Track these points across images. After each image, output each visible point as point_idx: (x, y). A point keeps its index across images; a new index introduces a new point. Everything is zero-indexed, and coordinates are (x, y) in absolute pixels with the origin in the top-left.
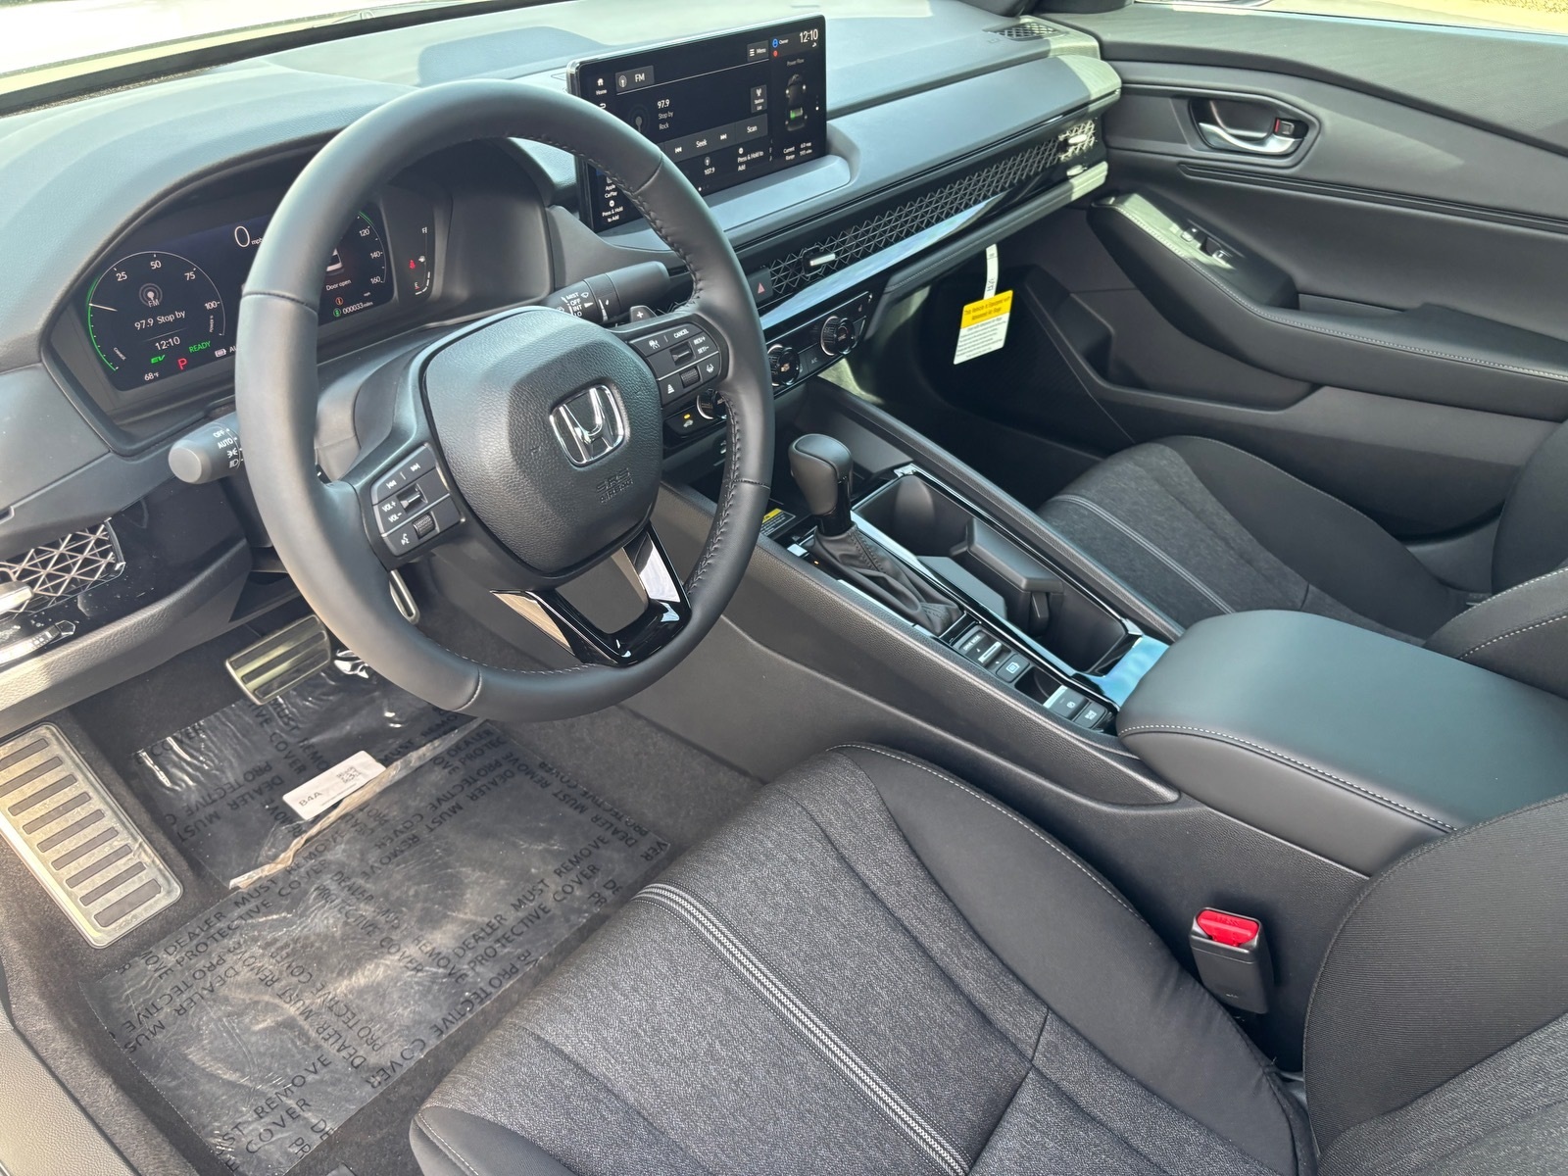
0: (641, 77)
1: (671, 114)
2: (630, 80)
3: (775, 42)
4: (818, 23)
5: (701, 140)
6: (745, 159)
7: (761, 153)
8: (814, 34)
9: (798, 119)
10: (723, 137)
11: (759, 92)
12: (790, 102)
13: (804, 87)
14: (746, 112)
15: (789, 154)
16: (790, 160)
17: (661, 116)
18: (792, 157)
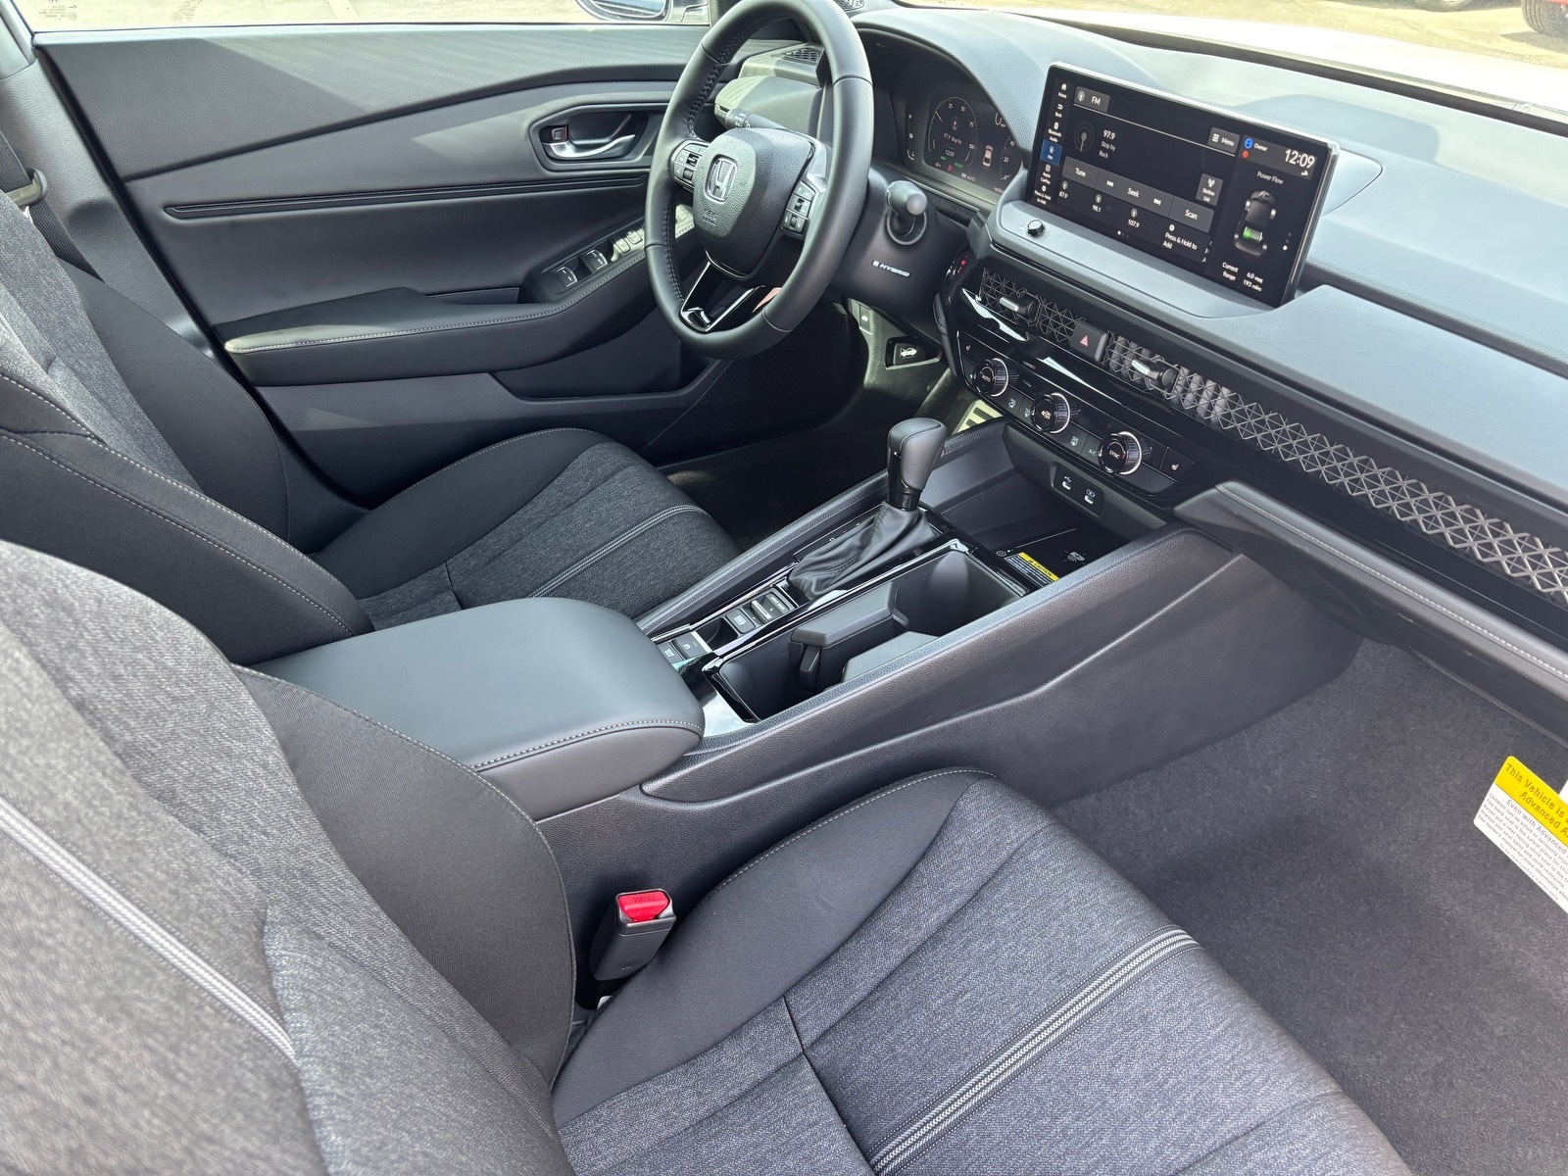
0: (1096, 100)
1: (1113, 148)
2: (1088, 98)
3: (1248, 142)
4: (1321, 152)
5: (1135, 190)
6: (1173, 238)
7: (1195, 247)
8: (1310, 161)
9: (1250, 242)
10: (1157, 202)
11: (1211, 183)
12: (1248, 218)
13: (1273, 213)
14: (1190, 194)
15: (1229, 272)
16: (1228, 279)
17: (1104, 144)
18: (1233, 278)
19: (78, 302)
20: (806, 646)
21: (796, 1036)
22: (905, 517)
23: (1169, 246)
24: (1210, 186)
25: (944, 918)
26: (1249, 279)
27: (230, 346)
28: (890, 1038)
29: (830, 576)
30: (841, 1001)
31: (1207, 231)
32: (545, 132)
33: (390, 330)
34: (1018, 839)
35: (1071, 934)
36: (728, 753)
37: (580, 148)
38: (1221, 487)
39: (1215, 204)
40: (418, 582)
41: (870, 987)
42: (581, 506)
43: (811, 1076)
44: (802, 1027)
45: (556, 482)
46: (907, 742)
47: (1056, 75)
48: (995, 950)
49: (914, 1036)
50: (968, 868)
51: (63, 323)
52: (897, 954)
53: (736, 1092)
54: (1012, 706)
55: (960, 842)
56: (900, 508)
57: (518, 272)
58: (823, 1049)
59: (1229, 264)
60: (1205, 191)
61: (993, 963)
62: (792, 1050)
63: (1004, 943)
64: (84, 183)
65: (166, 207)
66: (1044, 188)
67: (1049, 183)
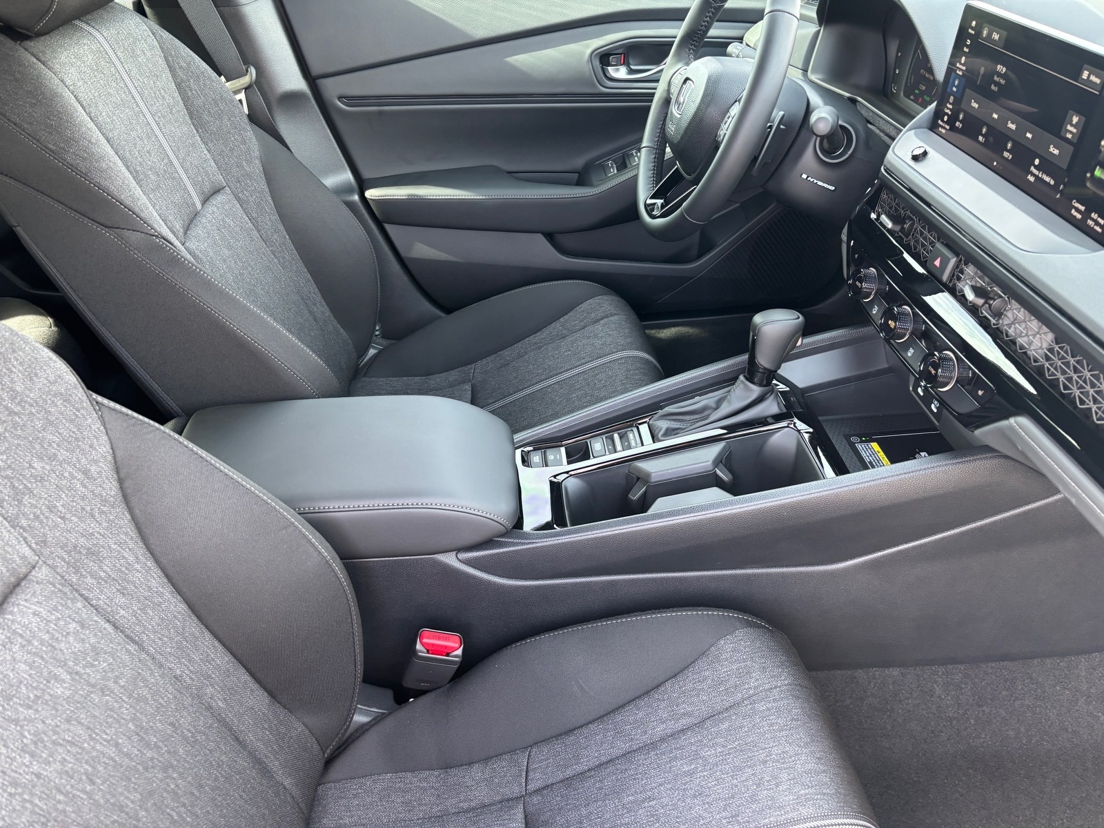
0: (996, 36)
1: (1003, 82)
2: (990, 34)
5: (1013, 123)
6: (1036, 172)
7: (1052, 182)
9: (1099, 181)
10: (1029, 135)
11: (1075, 119)
14: (1057, 130)
15: (1077, 210)
16: (1075, 217)
17: (996, 78)
18: (1079, 216)
19: (257, 153)
20: (638, 479)
21: (524, 781)
22: (756, 391)
23: (1032, 179)
24: (1074, 122)
25: (669, 731)
26: (1093, 219)
27: (370, 194)
28: (584, 812)
29: (681, 427)
30: (566, 766)
31: (1065, 168)
32: (605, 58)
33: (471, 194)
34: (755, 688)
35: (758, 785)
36: (528, 546)
37: (631, 72)
38: (1012, 420)
39: (1075, 141)
40: (453, 372)
41: (591, 764)
42: (569, 339)
43: (520, 816)
44: (531, 775)
45: (562, 320)
46: (698, 578)
47: (970, 12)
48: (691, 774)
49: (600, 818)
50: (705, 698)
51: (239, 166)
52: (622, 746)
53: (465, 805)
54: (807, 573)
55: (707, 673)
56: (753, 382)
57: (579, 162)
58: (536, 799)
59: (1078, 202)
60: (1069, 127)
61: (685, 784)
62: (517, 790)
63: (701, 771)
64: (289, 77)
65: (340, 98)
66: (946, 118)
67: (950, 113)
